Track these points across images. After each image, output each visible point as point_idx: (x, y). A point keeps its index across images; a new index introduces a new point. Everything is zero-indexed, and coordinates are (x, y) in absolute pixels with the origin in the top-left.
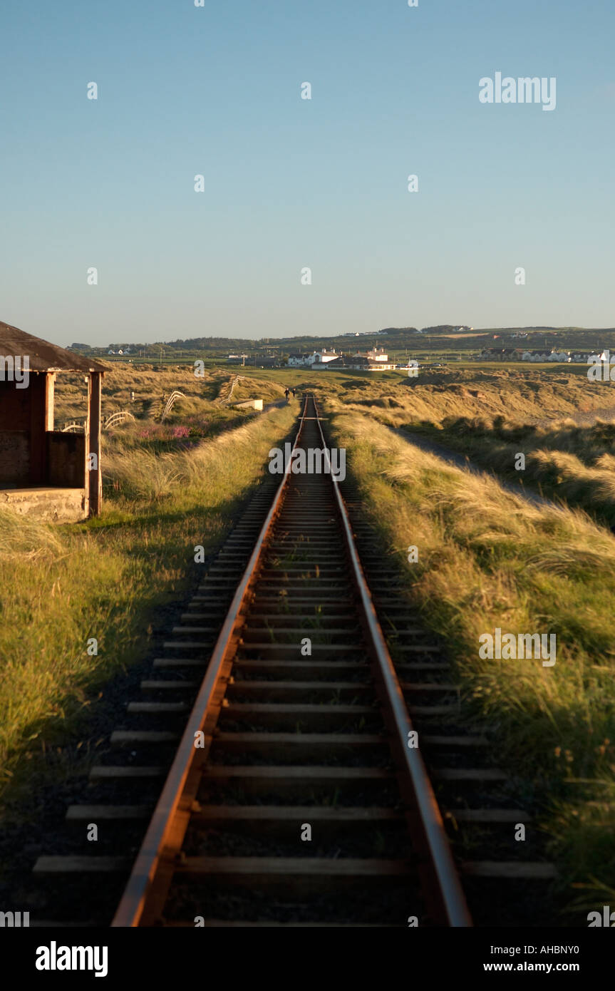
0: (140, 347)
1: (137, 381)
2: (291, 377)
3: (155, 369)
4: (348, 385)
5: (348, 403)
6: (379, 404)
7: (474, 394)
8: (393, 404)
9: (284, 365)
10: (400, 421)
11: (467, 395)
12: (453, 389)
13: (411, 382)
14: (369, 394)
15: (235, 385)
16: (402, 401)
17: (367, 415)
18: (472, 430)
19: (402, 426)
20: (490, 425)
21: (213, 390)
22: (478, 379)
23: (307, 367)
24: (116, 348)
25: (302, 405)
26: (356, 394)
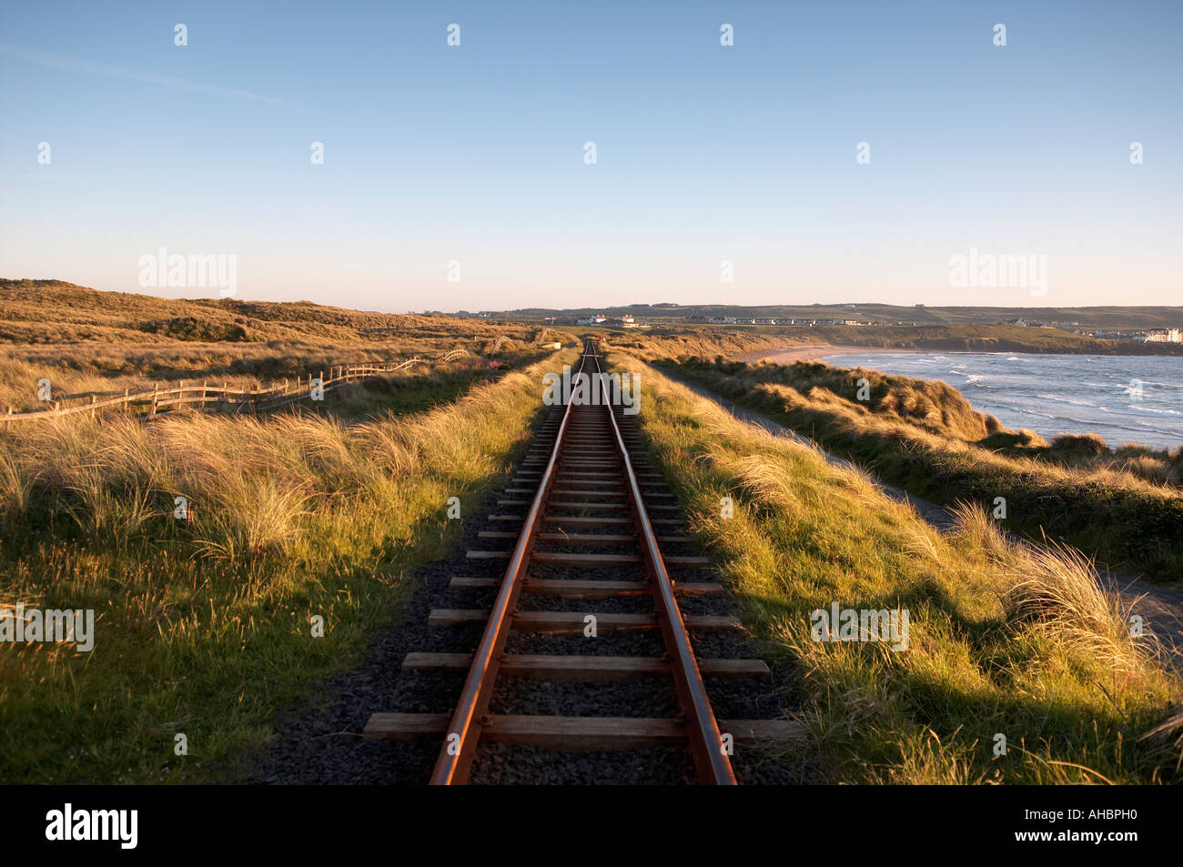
0: (496, 313)
1: (487, 331)
2: (580, 330)
3: (499, 324)
4: (612, 335)
5: (613, 345)
6: (633, 346)
7: (685, 341)
8: (641, 347)
9: (575, 323)
10: (651, 358)
11: (681, 341)
12: (673, 338)
13: (648, 334)
14: (625, 340)
15: (545, 334)
16: (646, 344)
17: (629, 353)
18: (701, 364)
19: (653, 362)
20: (713, 361)
21: (531, 337)
22: (685, 333)
23: (589, 325)
24: (483, 313)
25: (585, 347)
26: (618, 340)
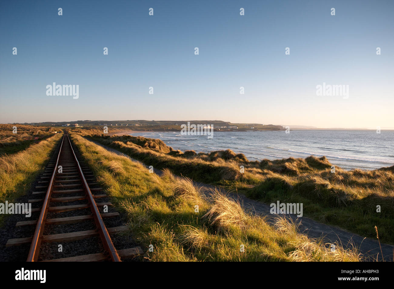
0: (37, 123)
1: (34, 128)
2: (63, 128)
3: (38, 127)
4: (72, 129)
5: (73, 132)
6: (78, 132)
7: (93, 130)
8: (81, 132)
9: (61, 126)
10: (84, 135)
11: (92, 130)
12: (90, 130)
13: (83, 128)
14: (76, 130)
15: (52, 129)
16: (82, 131)
17: (77, 134)
18: (98, 136)
19: (84, 136)
20: (101, 136)
21: (48, 130)
22: (93, 128)
23: (65, 126)
24: (32, 123)
25: (64, 132)
26: (74, 130)
